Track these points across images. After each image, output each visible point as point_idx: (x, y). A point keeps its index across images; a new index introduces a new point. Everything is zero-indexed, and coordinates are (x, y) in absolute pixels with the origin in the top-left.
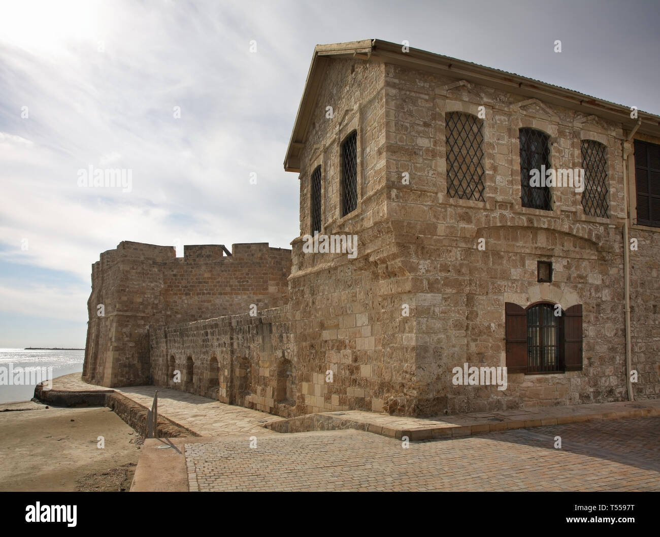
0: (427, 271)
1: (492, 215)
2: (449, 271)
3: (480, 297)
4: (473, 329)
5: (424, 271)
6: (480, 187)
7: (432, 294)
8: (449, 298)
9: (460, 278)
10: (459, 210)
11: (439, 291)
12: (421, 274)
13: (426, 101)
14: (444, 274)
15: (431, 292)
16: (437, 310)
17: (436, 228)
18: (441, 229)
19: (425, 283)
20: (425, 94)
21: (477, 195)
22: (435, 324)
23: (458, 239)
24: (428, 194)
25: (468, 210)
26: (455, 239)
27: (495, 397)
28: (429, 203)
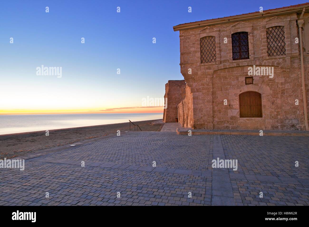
0: (196, 86)
1: (220, 66)
2: (204, 85)
3: (218, 92)
4: (216, 102)
5: (195, 86)
6: (215, 58)
7: (199, 93)
8: (205, 93)
9: (209, 87)
10: (206, 66)
11: (201, 92)
12: (194, 87)
13: (194, 37)
14: (202, 86)
15: (198, 92)
16: (200, 97)
17: (197, 73)
18: (199, 73)
19: (195, 89)
20: (193, 35)
21: (213, 60)
22: (200, 101)
23: (207, 75)
24: (194, 64)
25: (209, 66)
26: (205, 75)
27: (226, 125)
28: (195, 67)
